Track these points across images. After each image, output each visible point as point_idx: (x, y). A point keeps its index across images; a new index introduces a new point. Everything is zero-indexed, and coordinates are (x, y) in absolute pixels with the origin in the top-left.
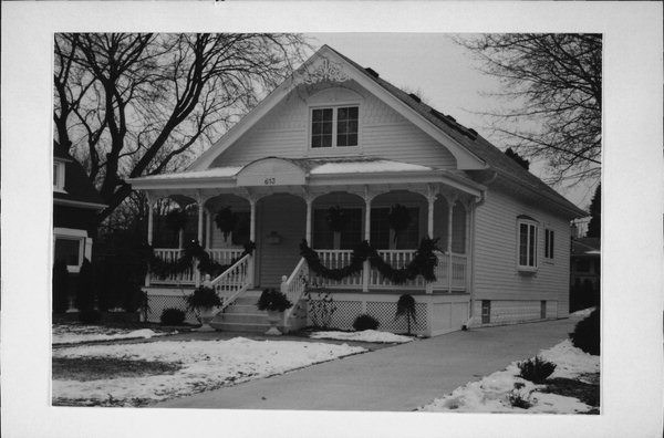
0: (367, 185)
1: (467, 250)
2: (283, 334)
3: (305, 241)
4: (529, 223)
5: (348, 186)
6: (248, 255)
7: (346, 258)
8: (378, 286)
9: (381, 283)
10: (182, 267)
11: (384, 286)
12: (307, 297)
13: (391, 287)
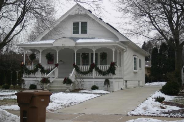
0: (94, 46)
1: (122, 65)
2: (71, 92)
3: (74, 63)
4: (136, 57)
5: (88, 46)
6: (56, 68)
7: (87, 68)
8: (98, 77)
9: (98, 76)
10: (35, 71)
11: (100, 77)
12: (76, 80)
13: (102, 77)
